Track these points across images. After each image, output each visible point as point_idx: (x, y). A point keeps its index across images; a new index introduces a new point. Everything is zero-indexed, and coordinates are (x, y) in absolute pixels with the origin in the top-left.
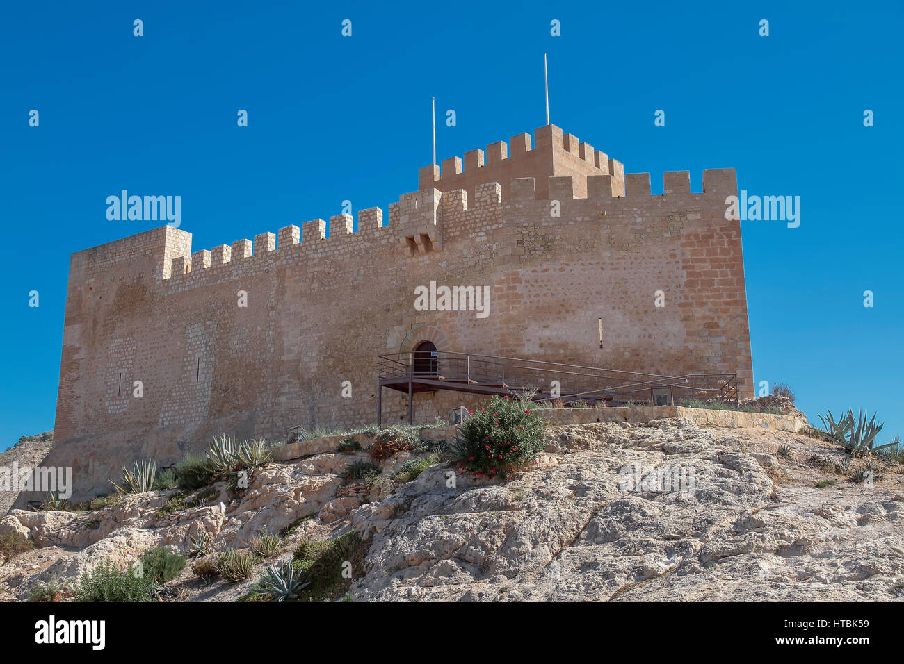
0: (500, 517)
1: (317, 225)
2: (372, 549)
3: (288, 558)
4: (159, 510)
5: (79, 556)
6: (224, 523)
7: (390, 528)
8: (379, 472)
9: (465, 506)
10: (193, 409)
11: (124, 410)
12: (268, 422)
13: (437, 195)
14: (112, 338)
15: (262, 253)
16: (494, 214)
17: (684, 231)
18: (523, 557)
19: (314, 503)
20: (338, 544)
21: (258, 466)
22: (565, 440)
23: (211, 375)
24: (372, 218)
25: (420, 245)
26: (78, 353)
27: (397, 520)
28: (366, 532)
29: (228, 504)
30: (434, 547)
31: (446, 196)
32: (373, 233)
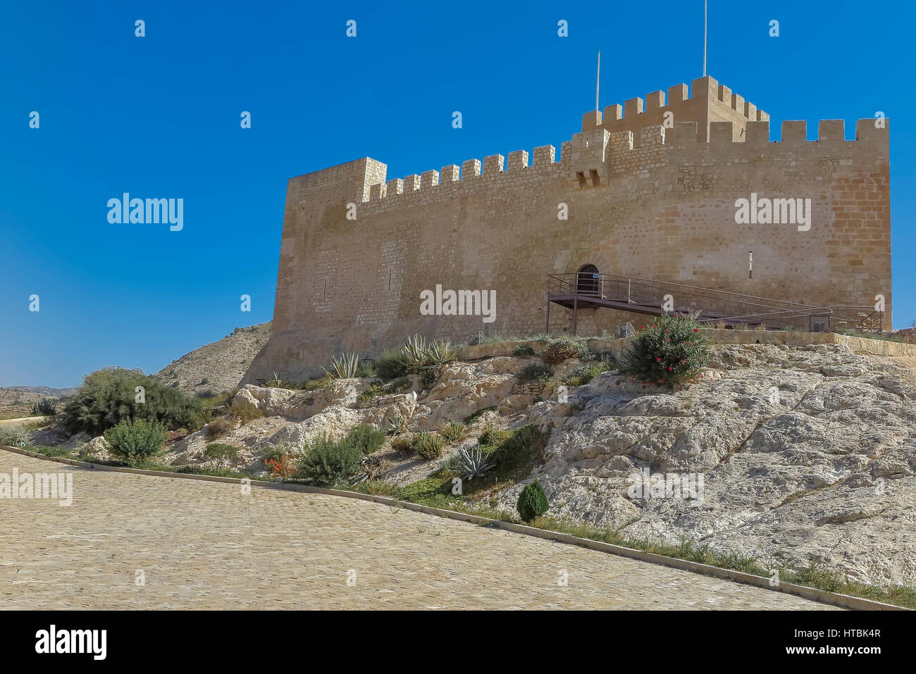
0: (670, 422)
1: (496, 159)
2: (551, 440)
3: (473, 442)
4: (362, 394)
5: (299, 426)
6: (416, 409)
7: (567, 424)
8: (551, 375)
9: (637, 410)
10: (384, 312)
11: (328, 310)
12: (448, 327)
13: (606, 135)
14: (319, 250)
15: (447, 183)
16: (658, 154)
17: (836, 176)
18: (692, 458)
19: (493, 398)
20: (520, 434)
21: (445, 363)
22: (727, 357)
23: (401, 285)
24: (545, 154)
25: (588, 179)
26: (291, 261)
27: (573, 418)
28: (545, 426)
29: (419, 393)
30: (608, 443)
31: (614, 137)
32: (546, 168)
